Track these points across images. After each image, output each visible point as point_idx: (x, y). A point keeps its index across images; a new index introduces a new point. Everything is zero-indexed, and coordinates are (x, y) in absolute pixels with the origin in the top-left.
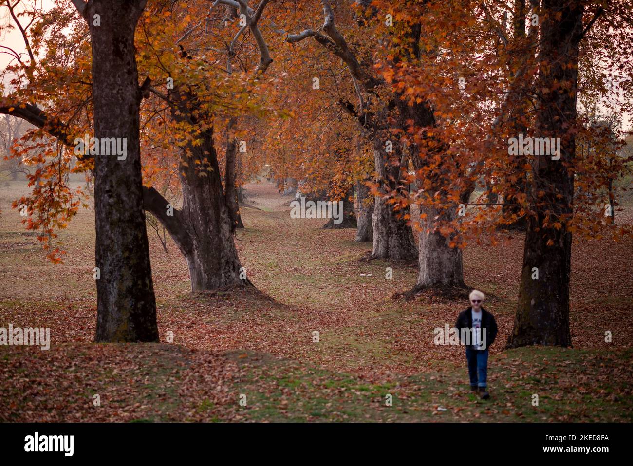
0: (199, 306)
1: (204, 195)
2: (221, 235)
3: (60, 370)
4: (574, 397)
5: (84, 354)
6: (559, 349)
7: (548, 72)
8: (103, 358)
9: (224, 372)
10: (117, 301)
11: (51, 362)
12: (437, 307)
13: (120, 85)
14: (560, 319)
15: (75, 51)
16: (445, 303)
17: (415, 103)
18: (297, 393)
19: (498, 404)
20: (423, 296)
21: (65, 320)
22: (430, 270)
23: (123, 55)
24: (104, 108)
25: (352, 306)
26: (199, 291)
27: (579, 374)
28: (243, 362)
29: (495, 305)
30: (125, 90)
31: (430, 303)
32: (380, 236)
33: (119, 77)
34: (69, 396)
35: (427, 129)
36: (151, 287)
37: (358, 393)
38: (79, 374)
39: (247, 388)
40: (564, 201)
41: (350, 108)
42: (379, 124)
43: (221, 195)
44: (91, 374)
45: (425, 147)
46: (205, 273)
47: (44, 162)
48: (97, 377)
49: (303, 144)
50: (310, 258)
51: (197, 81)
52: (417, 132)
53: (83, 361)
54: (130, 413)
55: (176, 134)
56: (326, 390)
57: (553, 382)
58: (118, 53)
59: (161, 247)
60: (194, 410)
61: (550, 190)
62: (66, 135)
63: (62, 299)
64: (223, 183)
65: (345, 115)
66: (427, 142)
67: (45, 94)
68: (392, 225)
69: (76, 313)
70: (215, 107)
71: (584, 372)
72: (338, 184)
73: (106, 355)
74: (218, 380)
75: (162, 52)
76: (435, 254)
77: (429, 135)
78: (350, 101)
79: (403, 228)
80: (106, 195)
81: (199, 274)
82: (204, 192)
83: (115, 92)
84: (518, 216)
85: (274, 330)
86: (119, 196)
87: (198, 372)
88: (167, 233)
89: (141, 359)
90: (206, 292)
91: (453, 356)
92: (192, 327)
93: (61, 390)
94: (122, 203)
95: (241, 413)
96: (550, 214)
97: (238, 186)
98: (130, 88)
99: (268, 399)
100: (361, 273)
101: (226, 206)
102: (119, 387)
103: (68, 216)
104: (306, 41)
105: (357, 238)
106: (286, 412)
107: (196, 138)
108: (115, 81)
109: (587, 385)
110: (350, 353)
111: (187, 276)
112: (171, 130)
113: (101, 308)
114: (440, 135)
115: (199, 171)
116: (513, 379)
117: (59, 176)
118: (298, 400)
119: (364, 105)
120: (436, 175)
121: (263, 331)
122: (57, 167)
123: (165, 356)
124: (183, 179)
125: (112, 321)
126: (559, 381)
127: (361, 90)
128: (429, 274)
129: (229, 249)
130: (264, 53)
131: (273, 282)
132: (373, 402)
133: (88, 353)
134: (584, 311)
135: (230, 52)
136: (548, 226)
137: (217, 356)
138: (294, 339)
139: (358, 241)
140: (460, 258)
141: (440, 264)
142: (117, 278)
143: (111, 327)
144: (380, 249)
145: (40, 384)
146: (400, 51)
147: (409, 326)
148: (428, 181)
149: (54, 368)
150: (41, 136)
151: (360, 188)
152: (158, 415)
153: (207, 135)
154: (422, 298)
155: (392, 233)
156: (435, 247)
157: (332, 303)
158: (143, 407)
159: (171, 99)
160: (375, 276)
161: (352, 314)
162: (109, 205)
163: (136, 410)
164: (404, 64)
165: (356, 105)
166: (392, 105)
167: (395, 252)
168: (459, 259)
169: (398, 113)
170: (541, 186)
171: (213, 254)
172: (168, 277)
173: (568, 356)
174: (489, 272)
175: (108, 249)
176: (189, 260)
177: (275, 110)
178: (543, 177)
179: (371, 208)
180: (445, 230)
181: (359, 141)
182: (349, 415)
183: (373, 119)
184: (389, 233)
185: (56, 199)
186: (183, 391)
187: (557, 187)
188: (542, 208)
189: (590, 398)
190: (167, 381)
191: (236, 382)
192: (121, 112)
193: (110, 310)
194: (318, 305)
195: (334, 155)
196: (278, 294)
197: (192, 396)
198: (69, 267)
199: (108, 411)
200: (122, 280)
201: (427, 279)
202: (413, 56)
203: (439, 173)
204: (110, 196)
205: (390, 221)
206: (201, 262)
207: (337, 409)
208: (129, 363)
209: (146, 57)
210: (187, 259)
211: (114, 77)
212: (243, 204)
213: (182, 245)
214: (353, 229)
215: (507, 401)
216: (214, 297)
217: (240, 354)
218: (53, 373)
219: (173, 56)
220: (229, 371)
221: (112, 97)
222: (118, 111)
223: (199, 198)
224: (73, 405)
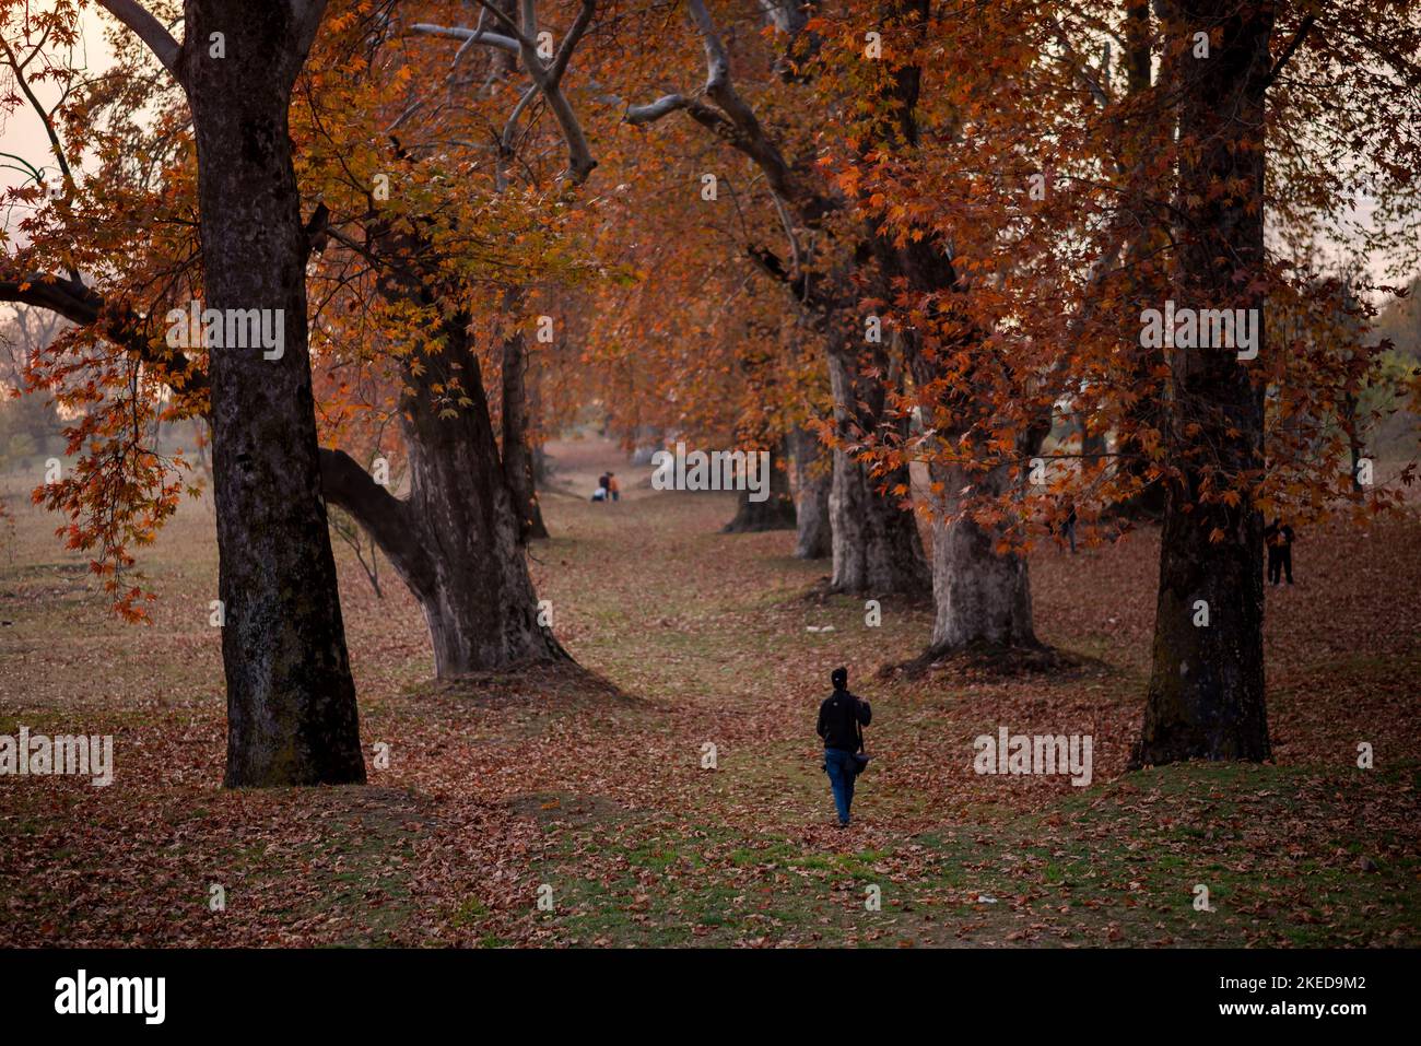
0: (453, 708)
1: (456, 463)
2: (497, 552)
3: (149, 849)
4: (1277, 866)
5: (200, 814)
6: (1244, 765)
7: (1198, 158)
8: (243, 821)
9: (508, 843)
10: (269, 698)
11: (129, 833)
12: (977, 691)
13: (260, 224)
14: (1244, 702)
15: (162, 160)
16: (995, 682)
17: (910, 241)
18: (670, 878)
19: (1110, 884)
20: (945, 668)
21: (158, 749)
22: (958, 611)
23: (265, 157)
24: (228, 275)
25: (790, 697)
26: (452, 676)
27: (1287, 818)
28: (551, 818)
29: (1103, 684)
30: (272, 233)
31: (961, 683)
32: (848, 543)
33: (258, 205)
34: (169, 903)
35: (937, 295)
36: (345, 665)
37: (804, 874)
38: (190, 857)
39: (561, 872)
40: (1243, 443)
41: (772, 264)
42: (835, 296)
43: (493, 462)
44: (218, 856)
45: (935, 335)
46: (464, 634)
47: (101, 398)
48: (230, 862)
49: (671, 345)
50: (695, 597)
51: (429, 207)
52: (916, 304)
53: (200, 829)
54: (305, 935)
55: (387, 327)
56: (733, 869)
57: (1231, 836)
58: (253, 153)
59: (368, 586)
60: (445, 923)
61: (1213, 420)
62: (146, 338)
63: (152, 705)
64: (499, 440)
65: (762, 280)
66: (940, 324)
67: (97, 251)
68: (873, 518)
69: (183, 734)
70: (472, 265)
71: (1299, 813)
72: (751, 431)
73: (250, 814)
74: (497, 858)
75: (351, 148)
76: (969, 577)
77: (943, 308)
78: (770, 249)
79: (898, 523)
80: (238, 467)
81: (452, 639)
82: (456, 458)
83: (249, 238)
84: (1145, 479)
85: (620, 754)
86: (266, 467)
87: (452, 842)
88: (380, 553)
89: (324, 819)
90: (467, 676)
91: (1014, 793)
92: (440, 753)
93: (152, 891)
94: (274, 482)
95: (546, 924)
96: (1213, 473)
97: (531, 444)
98: (283, 229)
99: (605, 892)
100: (810, 625)
101: (506, 486)
102: (278, 882)
103: (157, 516)
104: (670, 119)
105: (798, 551)
106: (646, 919)
107: (434, 336)
108: (248, 214)
109: (1305, 839)
110: (787, 797)
111: (426, 645)
112: (378, 321)
113: (237, 716)
114: (966, 307)
115: (440, 407)
116: (1143, 832)
117: (133, 429)
118: (673, 892)
119: (803, 257)
120: (960, 395)
121: (596, 757)
122: (128, 410)
123: (378, 812)
124: (410, 431)
125: (262, 742)
126: (1244, 833)
127: (795, 224)
128: (957, 620)
129: (515, 581)
130: (577, 146)
131: (615, 652)
132: (837, 890)
133: (209, 811)
134: (1300, 688)
135: (502, 148)
136: (1211, 498)
137: (493, 807)
138: (665, 772)
139: (799, 558)
140: (1025, 582)
141: (981, 596)
142: (269, 647)
143: (260, 755)
144: (848, 572)
145: (105, 880)
146: (873, 128)
147: (915, 735)
148: (944, 411)
149: (136, 845)
150: (93, 342)
151: (802, 441)
152: (364, 937)
153: (457, 329)
154: (944, 673)
155: (872, 535)
156: (968, 560)
157: (747, 691)
158: (332, 921)
159: (373, 251)
160: (839, 632)
161: (791, 714)
162: (246, 486)
163: (317, 927)
164: (882, 154)
165: (784, 257)
166: (862, 254)
167: (881, 576)
168: (1022, 585)
169: (876, 270)
170: (1193, 412)
171: (482, 594)
172: (384, 649)
173: (1263, 780)
174: (1090, 613)
175: (246, 583)
176: (429, 608)
177: (605, 267)
178: (1196, 393)
179: (826, 483)
180: (985, 517)
181: (793, 336)
182: (783, 920)
183: (823, 287)
184: (867, 536)
185: (130, 479)
186: (420, 883)
187: (1226, 412)
188: (1196, 460)
189: (1314, 867)
190: (383, 863)
191: (534, 863)
192: (265, 281)
193: (256, 718)
194: (714, 698)
195: (740, 370)
196: (627, 677)
197: (439, 895)
198: (167, 636)
199: (255, 932)
200: (280, 652)
201: (952, 631)
202: (901, 139)
203: (967, 391)
204: (248, 469)
205: (869, 510)
206: (454, 612)
207: (758, 909)
208: (300, 828)
209: (317, 161)
210: (424, 607)
211: (247, 205)
212: (547, 488)
213: (412, 575)
214: (787, 532)
215: (1131, 877)
216: (487, 687)
217: (544, 801)
218: (133, 858)
219: (374, 156)
220: (521, 837)
221: (245, 251)
222: (258, 281)
223: (447, 472)
224: (180, 923)
